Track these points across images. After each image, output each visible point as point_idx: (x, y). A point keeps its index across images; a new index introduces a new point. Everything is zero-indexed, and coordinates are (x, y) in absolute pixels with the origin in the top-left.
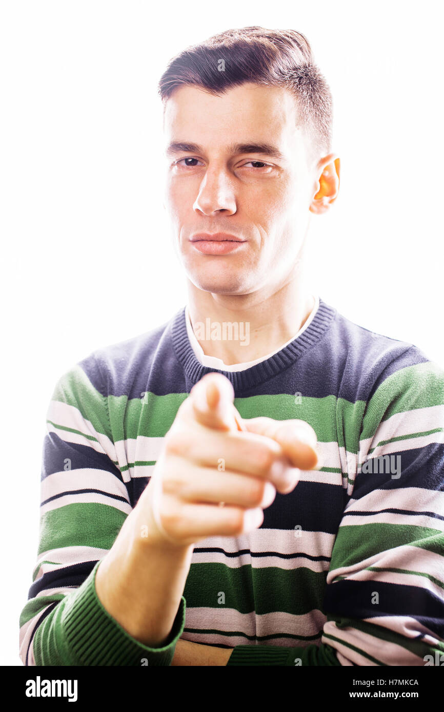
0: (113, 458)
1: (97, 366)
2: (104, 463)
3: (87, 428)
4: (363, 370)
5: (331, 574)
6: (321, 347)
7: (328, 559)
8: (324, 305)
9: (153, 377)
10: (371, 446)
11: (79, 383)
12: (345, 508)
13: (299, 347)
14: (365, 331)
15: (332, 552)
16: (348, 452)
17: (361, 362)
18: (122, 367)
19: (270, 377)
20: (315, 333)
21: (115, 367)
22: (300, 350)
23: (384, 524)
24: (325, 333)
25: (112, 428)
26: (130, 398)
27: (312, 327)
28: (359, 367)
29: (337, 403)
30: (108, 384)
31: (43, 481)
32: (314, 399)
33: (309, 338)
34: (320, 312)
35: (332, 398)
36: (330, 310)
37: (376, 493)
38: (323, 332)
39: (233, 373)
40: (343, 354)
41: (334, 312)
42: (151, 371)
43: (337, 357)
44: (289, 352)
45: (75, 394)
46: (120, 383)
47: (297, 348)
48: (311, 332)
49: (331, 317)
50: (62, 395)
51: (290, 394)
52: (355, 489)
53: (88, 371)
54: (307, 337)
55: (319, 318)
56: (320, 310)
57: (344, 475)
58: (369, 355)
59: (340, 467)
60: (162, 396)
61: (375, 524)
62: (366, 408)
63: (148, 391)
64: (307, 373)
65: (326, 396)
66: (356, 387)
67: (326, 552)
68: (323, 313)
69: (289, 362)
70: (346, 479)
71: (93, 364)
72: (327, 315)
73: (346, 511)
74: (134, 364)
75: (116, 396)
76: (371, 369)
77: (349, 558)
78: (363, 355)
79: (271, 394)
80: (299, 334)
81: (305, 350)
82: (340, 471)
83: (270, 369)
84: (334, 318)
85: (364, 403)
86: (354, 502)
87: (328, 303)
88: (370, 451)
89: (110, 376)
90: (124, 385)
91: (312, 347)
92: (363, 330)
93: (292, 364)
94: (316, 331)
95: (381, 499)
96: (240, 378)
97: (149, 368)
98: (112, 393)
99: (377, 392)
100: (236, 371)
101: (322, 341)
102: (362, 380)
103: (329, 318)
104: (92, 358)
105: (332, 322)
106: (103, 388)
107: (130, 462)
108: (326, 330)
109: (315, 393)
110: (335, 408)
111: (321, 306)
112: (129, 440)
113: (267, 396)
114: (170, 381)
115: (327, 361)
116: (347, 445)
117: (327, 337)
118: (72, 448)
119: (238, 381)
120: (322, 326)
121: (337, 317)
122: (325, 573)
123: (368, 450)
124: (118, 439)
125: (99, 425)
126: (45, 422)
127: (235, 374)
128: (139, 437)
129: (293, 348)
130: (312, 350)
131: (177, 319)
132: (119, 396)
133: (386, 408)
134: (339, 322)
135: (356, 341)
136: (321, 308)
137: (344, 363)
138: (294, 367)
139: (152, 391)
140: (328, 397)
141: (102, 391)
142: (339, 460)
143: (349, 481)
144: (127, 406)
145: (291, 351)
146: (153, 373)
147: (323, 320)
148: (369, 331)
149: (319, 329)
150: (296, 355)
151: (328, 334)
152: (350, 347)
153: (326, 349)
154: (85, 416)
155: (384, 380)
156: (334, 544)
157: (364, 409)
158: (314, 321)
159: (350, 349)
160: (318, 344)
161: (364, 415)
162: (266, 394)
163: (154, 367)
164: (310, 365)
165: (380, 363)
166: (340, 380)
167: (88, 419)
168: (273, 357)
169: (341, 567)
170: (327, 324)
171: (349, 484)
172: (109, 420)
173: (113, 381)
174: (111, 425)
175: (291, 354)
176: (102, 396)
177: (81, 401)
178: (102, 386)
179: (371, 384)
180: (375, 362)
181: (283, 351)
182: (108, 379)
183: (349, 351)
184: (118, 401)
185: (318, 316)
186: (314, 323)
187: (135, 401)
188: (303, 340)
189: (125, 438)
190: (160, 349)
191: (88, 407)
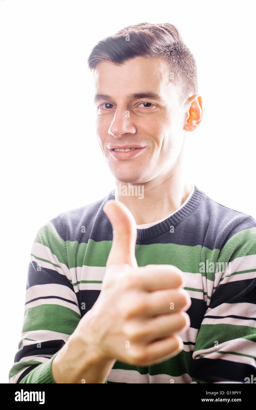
0: (69, 278)
1: (61, 223)
2: (64, 281)
3: (54, 259)
4: (219, 230)
5: (195, 353)
6: (194, 216)
7: (194, 344)
8: (198, 190)
9: (94, 230)
10: (222, 276)
11: (51, 232)
12: (204, 314)
13: (181, 215)
14: (221, 206)
15: (196, 340)
16: (208, 280)
17: (218, 225)
18: (76, 223)
19: (163, 233)
20: (191, 207)
21: (72, 223)
22: (182, 217)
23: (228, 325)
24: (197, 207)
25: (68, 260)
26: (80, 242)
27: (189, 203)
28: (217, 228)
29: (203, 250)
30: (67, 233)
31: (27, 290)
32: (189, 247)
33: (187, 210)
34: (195, 194)
35: (199, 246)
36: (201, 193)
37: (224, 305)
38: (196, 206)
39: (141, 230)
40: (207, 220)
41: (203, 194)
42: (93, 227)
43: (203, 222)
44: (175, 218)
45: (48, 239)
46: (74, 233)
47: (179, 216)
48: (189, 206)
49: (201, 197)
50: (40, 239)
51: (174, 243)
52: (211, 302)
53: (56, 225)
54: (186, 209)
55: (194, 198)
56: (194, 193)
57: (205, 294)
58: (223, 221)
59: (202, 289)
60: (99, 242)
61: (223, 325)
62: (220, 253)
63: (90, 239)
64: (185, 231)
65: (196, 245)
66: (214, 240)
67: (193, 340)
68: (196, 195)
70: (206, 296)
71: (59, 221)
72: (199, 196)
73: (206, 315)
74: (83, 222)
75: (71, 241)
76: (223, 230)
77: (206, 344)
78: (219, 221)
79: (163, 243)
80: (182, 207)
81: (185, 217)
82: (202, 291)
83: (163, 228)
84: (203, 198)
85: (218, 251)
86: (210, 310)
87: (200, 189)
88: (221, 279)
89: (68, 229)
90: (76, 234)
91: (189, 215)
92: (220, 206)
94: (191, 206)
95: (227, 309)
96: (145, 233)
97: (92, 225)
98: (69, 240)
99: (227, 244)
100: (142, 229)
101: (195, 212)
102: (218, 237)
103: (200, 198)
104: (59, 217)
105: (202, 201)
106: (64, 236)
107: (79, 280)
108: (198, 205)
109: (190, 243)
110: (201, 253)
111: (195, 191)
112: (78, 268)
113: (161, 244)
114: (103, 233)
115: (198, 224)
116: (207, 275)
117: (198, 209)
118: (45, 271)
119: (143, 234)
120: (195, 203)
121: (205, 197)
122: (192, 352)
123: (220, 279)
124: (72, 267)
125: (61, 258)
126: (30, 255)
127: (142, 230)
128: (84, 266)
130: (188, 217)
131: (110, 196)
132: (73, 241)
133: (231, 254)
134: (206, 200)
135: (216, 212)
136: (195, 192)
137: (207, 225)
139: (93, 239)
140: (197, 246)
141: (64, 238)
142: (202, 284)
143: (208, 297)
144: (78, 247)
145: (176, 217)
146: (94, 228)
147: (196, 199)
148: (224, 206)
149: (193, 205)
150: (179, 220)
151: (199, 207)
152: (212, 216)
153: (197, 217)
154: (53, 252)
155: (231, 237)
156: (198, 335)
157: (218, 254)
158: (191, 199)
159: (212, 217)
160: (193, 213)
161: (218, 258)
162: (160, 243)
163: (95, 224)
164: (187, 226)
165: (229, 226)
166: (204, 236)
167: (54, 254)
168: (165, 221)
169: (201, 349)
170: (199, 202)
171: (208, 299)
172: (67, 255)
173: (70, 232)
174: (68, 258)
175: (176, 220)
176: (64, 240)
177: (51, 243)
178: (64, 235)
179: (223, 239)
180: (226, 226)
181: (171, 217)
182: (67, 230)
183: (211, 219)
184: (73, 244)
185: (194, 196)
186: (191, 201)
187: (82, 244)
188: (184, 211)
189: (76, 266)
190: (99, 213)
191: (55, 248)
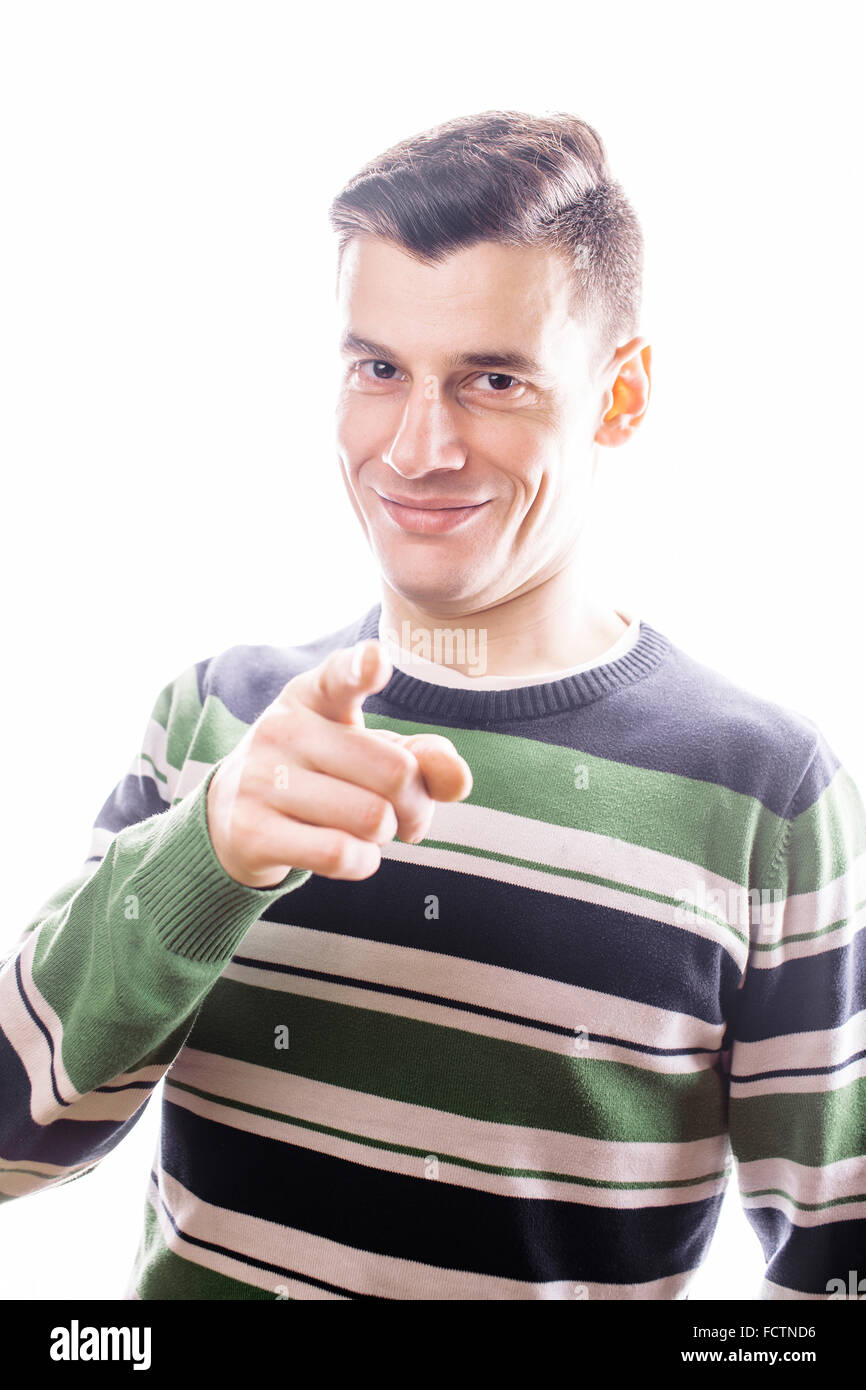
13: (610, 676)
19: (550, 713)
20: (640, 664)
22: (611, 683)
38: (653, 666)
47: (607, 678)
54: (627, 666)
69: (589, 696)
79: (547, 742)
83: (552, 699)
91: (633, 683)
93: (593, 701)
105: (667, 656)
108: (658, 663)
129: (600, 676)
130: (630, 688)
138: (595, 707)
145: (597, 680)
150: (603, 689)
175: (595, 685)
188: (619, 668)
